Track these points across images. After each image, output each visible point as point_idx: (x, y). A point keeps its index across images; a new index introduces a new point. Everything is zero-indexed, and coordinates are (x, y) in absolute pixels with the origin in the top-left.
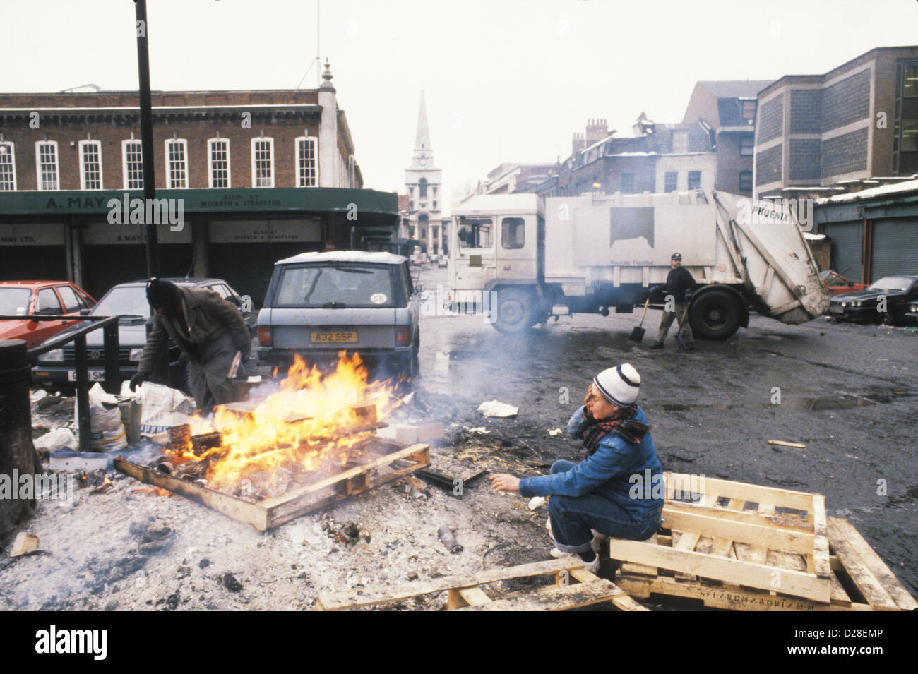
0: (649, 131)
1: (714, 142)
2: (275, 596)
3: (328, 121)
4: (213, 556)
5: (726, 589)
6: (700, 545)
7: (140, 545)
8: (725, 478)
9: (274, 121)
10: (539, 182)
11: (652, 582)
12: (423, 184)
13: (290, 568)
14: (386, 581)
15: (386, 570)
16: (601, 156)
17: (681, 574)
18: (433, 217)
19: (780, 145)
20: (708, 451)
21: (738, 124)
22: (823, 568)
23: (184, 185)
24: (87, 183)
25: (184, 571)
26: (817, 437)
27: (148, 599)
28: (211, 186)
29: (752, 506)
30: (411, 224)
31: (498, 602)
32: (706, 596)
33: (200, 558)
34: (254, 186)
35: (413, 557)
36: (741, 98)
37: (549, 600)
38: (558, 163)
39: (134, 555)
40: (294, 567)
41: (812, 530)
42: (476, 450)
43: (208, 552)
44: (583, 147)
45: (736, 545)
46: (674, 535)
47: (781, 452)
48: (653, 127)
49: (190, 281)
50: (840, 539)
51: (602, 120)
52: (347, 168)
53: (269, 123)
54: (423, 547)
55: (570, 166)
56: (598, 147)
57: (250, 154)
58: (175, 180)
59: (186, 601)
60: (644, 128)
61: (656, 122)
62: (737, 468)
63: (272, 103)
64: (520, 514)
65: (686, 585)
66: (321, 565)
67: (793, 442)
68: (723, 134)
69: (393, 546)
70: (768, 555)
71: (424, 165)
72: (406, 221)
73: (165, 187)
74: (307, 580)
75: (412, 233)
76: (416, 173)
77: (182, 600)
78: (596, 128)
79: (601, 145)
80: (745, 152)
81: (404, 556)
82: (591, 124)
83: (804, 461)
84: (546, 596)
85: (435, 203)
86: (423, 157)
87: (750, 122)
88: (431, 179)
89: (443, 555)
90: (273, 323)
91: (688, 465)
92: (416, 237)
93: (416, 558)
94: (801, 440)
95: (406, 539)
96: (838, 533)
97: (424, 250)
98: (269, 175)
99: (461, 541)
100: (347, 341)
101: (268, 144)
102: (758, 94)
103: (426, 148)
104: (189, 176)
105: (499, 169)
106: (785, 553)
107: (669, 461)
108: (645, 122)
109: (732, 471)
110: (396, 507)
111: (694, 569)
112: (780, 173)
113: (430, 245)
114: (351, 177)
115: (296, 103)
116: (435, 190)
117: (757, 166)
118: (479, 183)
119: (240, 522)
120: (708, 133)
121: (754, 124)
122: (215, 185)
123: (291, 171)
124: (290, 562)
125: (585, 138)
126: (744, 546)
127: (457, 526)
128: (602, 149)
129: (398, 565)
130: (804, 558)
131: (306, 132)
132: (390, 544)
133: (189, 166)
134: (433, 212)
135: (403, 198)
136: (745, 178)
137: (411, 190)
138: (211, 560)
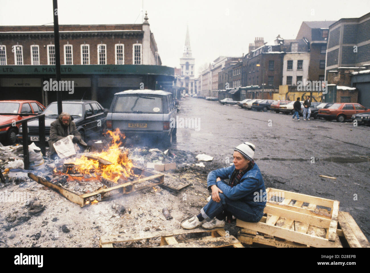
0: (281, 43)
1: (309, 48)
2: (84, 236)
3: (146, 37)
4: (58, 217)
5: (287, 243)
6: (279, 222)
7: (29, 210)
8: (297, 191)
9: (124, 37)
10: (234, 64)
11: (254, 238)
12: (187, 65)
13: (92, 223)
14: (135, 231)
15: (136, 226)
16: (261, 53)
17: (267, 235)
18: (191, 78)
19: (338, 49)
20: (292, 179)
21: (320, 40)
22: (332, 237)
23: (88, 63)
24: (50, 62)
25: (45, 223)
26: (342, 174)
27: (28, 235)
28: (99, 64)
29: (306, 204)
30: (182, 81)
31: (180, 244)
32: (277, 245)
33: (53, 217)
34: (116, 64)
35: (149, 221)
36: (322, 29)
37: (204, 244)
38: (243, 56)
39: (26, 215)
40: (94, 223)
41: (331, 217)
42: (189, 175)
43: (57, 215)
44: (253, 50)
45: (295, 223)
46: (268, 216)
47: (325, 180)
48: (283, 41)
49: (83, 101)
50: (344, 222)
51: (261, 38)
52: (155, 57)
53: (122, 38)
54: (154, 217)
55: (248, 57)
56: (259, 50)
57: (114, 51)
58: (85, 61)
59: (43, 236)
60: (279, 41)
61: (284, 39)
62: (304, 187)
63: (123, 29)
64: (202, 204)
65: (269, 240)
66: (107, 223)
67: (331, 176)
68: (313, 44)
69: (141, 216)
70: (309, 228)
71: (187, 56)
72: (179, 80)
73: (80, 64)
74: (99, 229)
75: (182, 84)
76: (184, 60)
77: (42, 235)
78: (259, 41)
79: (261, 48)
80: (323, 52)
81: (145, 220)
82: (257, 40)
83: (335, 185)
84: (203, 242)
85: (192, 73)
86: (187, 53)
87: (326, 39)
88: (190, 62)
89: (163, 220)
90: (113, 119)
91: (282, 185)
92: (184, 86)
93: (150, 221)
94: (335, 176)
95: (147, 213)
96: (344, 219)
97: (187, 92)
98: (122, 59)
99: (172, 215)
100: (143, 127)
101: (122, 47)
102: (329, 27)
103: (189, 49)
104: (90, 59)
105: (219, 59)
106: (317, 227)
107: (274, 182)
108: (279, 39)
109: (301, 188)
110: (145, 199)
111: (273, 233)
112: (338, 61)
113: (190, 89)
114: (156, 61)
115: (133, 30)
116: (192, 67)
117: (328, 58)
118: (210, 65)
119: (74, 203)
120: (307, 44)
121: (327, 40)
122: (100, 63)
123: (131, 58)
124: (93, 221)
125: (254, 45)
126: (299, 223)
127: (172, 208)
128: (261, 50)
129: (142, 224)
130: (326, 230)
131: (137, 42)
132: (140, 215)
133: (90, 56)
134: (191, 76)
135: (179, 70)
136: (322, 63)
137: (182, 67)
138: (58, 218)
